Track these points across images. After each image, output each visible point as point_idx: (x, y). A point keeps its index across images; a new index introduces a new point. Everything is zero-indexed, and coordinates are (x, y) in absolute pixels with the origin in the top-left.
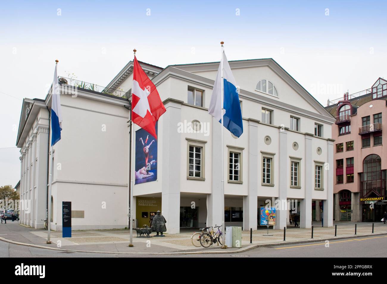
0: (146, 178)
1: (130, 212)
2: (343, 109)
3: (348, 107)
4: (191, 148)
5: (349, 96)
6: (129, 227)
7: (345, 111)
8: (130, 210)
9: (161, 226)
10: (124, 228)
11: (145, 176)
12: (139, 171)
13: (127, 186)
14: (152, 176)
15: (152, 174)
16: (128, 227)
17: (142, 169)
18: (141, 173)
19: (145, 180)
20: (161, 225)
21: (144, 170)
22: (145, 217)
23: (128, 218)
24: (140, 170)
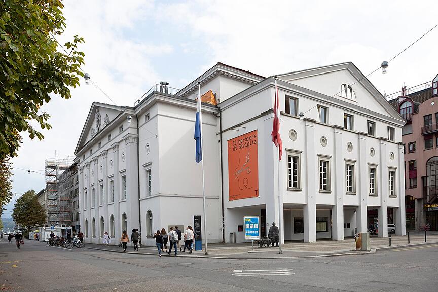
2: (403, 106)
3: (409, 104)
4: (290, 158)
5: (407, 91)
7: (406, 108)
13: (219, 198)
23: (222, 232)
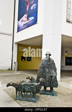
0: (26, 24)
1: (12, 56)
6: (12, 69)
8: (12, 54)
9: (52, 77)
10: (8, 69)
11: (26, 22)
12: (21, 20)
13: (11, 35)
14: (32, 20)
15: (32, 18)
16: (10, 68)
17: (23, 17)
18: (22, 21)
19: (26, 26)
20: (52, 75)
21: (25, 17)
22: (23, 60)
23: (11, 61)
24: (22, 18)
